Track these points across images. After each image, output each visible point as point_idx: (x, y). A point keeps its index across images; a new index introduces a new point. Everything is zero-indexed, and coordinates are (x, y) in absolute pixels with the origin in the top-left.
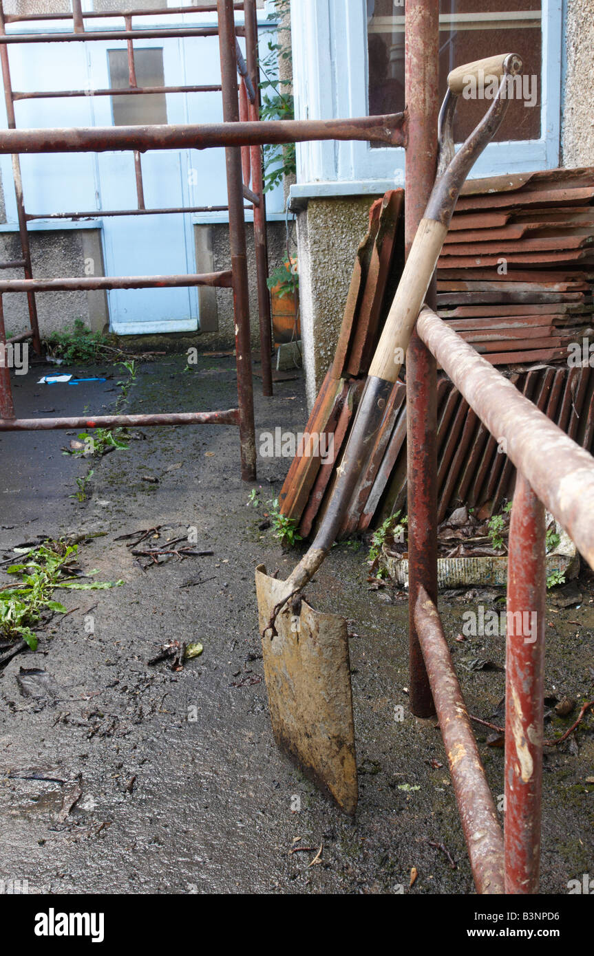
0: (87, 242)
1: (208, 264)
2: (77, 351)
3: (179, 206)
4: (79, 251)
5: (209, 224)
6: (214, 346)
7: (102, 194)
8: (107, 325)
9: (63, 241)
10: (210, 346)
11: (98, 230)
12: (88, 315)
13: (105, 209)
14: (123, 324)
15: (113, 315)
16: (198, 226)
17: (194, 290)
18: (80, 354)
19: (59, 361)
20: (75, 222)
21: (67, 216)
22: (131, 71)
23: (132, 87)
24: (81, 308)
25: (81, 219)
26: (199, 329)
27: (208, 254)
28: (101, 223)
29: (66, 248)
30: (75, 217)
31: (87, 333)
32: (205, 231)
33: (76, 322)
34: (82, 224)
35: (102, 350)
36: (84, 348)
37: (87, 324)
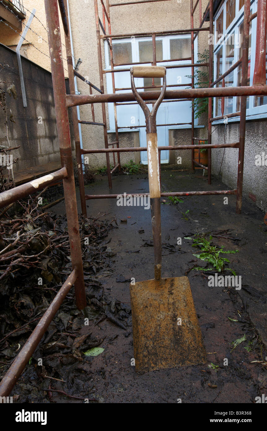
0: (135, 136)
1: (173, 142)
2: (133, 170)
3: (164, 124)
4: (132, 138)
5: (174, 129)
6: (174, 168)
7: (140, 120)
8: (140, 162)
9: (127, 135)
10: (172, 168)
11: (138, 132)
12: (134, 159)
13: (141, 125)
14: (145, 161)
15: (142, 158)
16: (170, 130)
17: (168, 151)
18: (134, 171)
19: (128, 173)
20: (131, 129)
21: (128, 128)
22: (153, 81)
23: (153, 86)
24: (132, 156)
25: (133, 128)
26: (169, 163)
27: (173, 139)
28: (139, 129)
29: (128, 137)
30: (131, 128)
31: (134, 164)
32: (172, 132)
33: (131, 161)
34: (134, 130)
35: (140, 169)
36: (135, 169)
37: (134, 161)
